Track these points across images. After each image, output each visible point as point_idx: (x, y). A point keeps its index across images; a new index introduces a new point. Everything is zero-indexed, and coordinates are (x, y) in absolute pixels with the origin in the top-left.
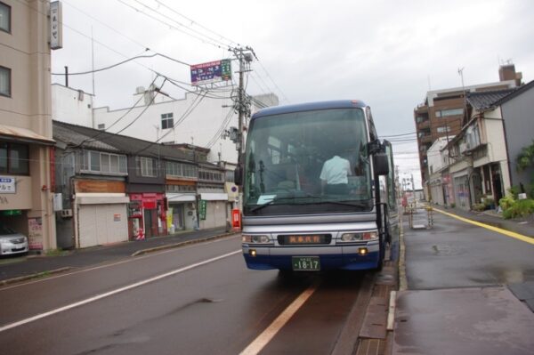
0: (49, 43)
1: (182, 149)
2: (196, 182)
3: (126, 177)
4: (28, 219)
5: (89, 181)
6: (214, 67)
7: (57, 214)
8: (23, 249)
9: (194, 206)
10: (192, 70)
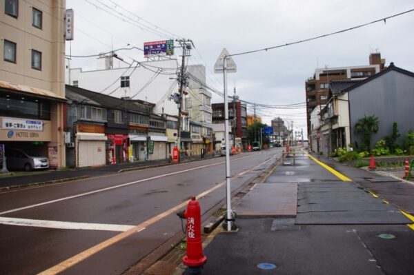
0: (65, 36)
1: (137, 103)
2: (147, 128)
3: (106, 123)
4: (48, 147)
5: (84, 125)
6: (161, 45)
7: (67, 145)
8: (46, 166)
9: (145, 144)
10: (145, 46)
